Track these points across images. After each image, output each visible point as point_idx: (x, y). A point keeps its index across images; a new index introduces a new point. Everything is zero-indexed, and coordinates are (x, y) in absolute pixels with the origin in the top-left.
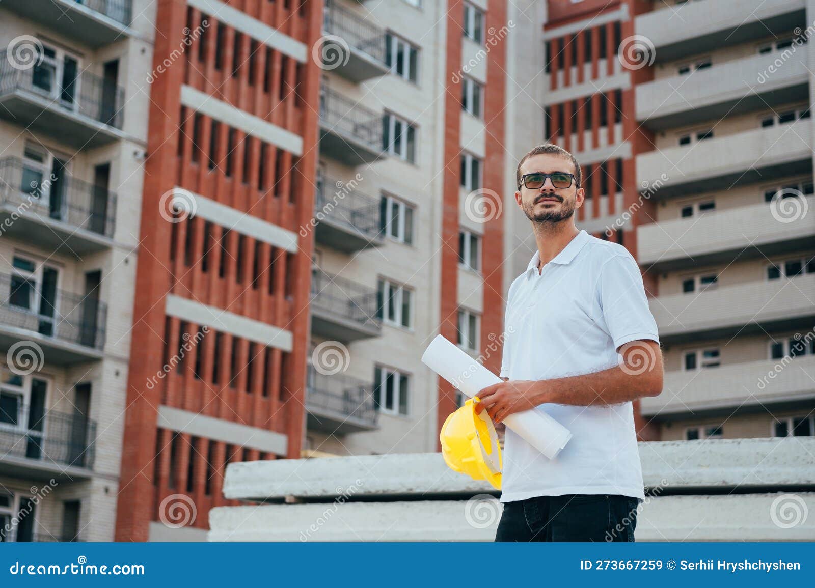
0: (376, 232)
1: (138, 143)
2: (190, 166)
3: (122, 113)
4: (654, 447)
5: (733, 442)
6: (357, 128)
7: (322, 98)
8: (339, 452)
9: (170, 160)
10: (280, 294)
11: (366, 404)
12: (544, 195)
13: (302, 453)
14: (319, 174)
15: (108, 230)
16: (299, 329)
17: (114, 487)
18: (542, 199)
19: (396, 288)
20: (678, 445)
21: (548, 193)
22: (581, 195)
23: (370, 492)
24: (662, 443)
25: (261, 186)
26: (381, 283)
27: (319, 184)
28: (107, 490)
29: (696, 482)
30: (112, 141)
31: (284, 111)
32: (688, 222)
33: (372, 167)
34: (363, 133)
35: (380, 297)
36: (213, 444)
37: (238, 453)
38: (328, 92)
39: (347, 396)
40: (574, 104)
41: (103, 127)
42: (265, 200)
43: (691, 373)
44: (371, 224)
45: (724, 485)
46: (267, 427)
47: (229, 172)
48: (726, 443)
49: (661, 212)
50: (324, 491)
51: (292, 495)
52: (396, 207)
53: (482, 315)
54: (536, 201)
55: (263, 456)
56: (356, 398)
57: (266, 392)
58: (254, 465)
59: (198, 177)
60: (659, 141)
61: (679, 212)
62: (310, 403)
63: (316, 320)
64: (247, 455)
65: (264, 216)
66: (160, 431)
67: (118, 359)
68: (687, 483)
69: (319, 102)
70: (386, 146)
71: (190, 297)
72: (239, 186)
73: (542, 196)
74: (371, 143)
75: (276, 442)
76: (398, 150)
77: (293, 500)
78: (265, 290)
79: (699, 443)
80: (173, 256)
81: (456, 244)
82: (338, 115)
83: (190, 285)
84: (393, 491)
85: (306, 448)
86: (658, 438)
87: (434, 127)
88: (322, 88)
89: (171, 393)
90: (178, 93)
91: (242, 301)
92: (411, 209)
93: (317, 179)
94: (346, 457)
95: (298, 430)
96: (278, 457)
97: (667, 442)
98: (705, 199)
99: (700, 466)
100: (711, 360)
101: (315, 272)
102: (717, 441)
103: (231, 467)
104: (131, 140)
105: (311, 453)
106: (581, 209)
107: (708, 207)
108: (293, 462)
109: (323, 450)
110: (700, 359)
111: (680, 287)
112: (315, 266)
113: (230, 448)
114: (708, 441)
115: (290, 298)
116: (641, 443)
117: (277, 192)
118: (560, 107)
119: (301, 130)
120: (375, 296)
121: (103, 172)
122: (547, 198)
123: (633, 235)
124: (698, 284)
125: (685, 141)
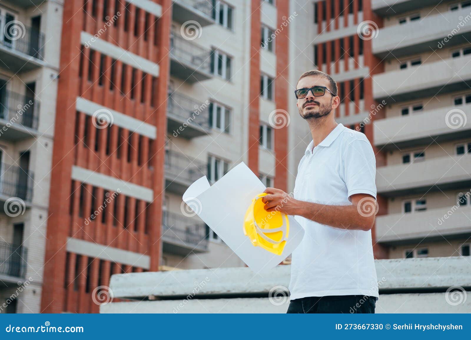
0: (206, 125)
1: (53, 69)
2: (87, 83)
3: (43, 50)
4: (384, 263)
5: (435, 259)
6: (194, 59)
7: (172, 40)
8: (184, 267)
9: (74, 80)
10: (145, 165)
11: (200, 236)
12: (308, 102)
13: (159, 268)
14: (169, 88)
15: (34, 125)
16: (157, 188)
17: (39, 290)
18: (306, 104)
19: (219, 161)
20: (400, 262)
21: (310, 100)
22: (337, 101)
23: (203, 293)
24: (389, 260)
25: (133, 95)
26: (209, 158)
27: (170, 95)
28: (34, 292)
29: (411, 285)
30: (37, 67)
31: (147, 48)
32: (406, 118)
33: (203, 85)
34: (197, 62)
35: (209, 167)
36: (102, 262)
37: (119, 268)
38: (175, 35)
39: (188, 231)
40: (333, 43)
41: (31, 59)
42: (135, 106)
43: (408, 215)
44: (203, 120)
45: (429, 287)
46: (137, 250)
47: (112, 87)
48: (430, 260)
49: (389, 112)
50: (173, 292)
51: (153, 295)
52: (219, 109)
53: (275, 179)
54: (304, 106)
55: (134, 270)
56: (194, 232)
57: (136, 228)
58: (128, 276)
59: (92, 91)
60: (387, 66)
61: (400, 111)
62: (164, 236)
63: (168, 182)
64: (124, 269)
65: (134, 115)
66: (68, 254)
67: (41, 208)
68: (406, 286)
69: (169, 42)
70: (212, 70)
71: (87, 167)
72: (118, 96)
73: (306, 103)
74: (203, 68)
75: (143, 260)
76: (220, 73)
77: (153, 298)
78: (135, 163)
79: (413, 260)
80: (76, 141)
81: (257, 133)
82: (181, 50)
83: (87, 160)
84: (218, 292)
85: (163, 265)
86: (387, 257)
87: (243, 59)
88: (172, 33)
89: (75, 229)
90: (79, 37)
91: (121, 170)
92: (228, 111)
93: (168, 91)
94: (187, 270)
95: (157, 252)
96: (144, 270)
97: (393, 260)
98: (417, 103)
99: (413, 274)
100: (421, 206)
101: (167, 152)
102: (424, 259)
103: (114, 278)
104: (49, 67)
105: (165, 268)
106: (337, 110)
107: (418, 108)
108: (154, 274)
109: (172, 266)
110: (414, 206)
111: (401, 160)
112: (167, 148)
113: (113, 265)
114: (419, 259)
115: (152, 169)
116: (376, 260)
117: (143, 100)
118: (324, 45)
119: (158, 60)
120: (206, 167)
121: (31, 88)
122: (309, 104)
123: (371, 127)
124: (412, 158)
125: (404, 67)
